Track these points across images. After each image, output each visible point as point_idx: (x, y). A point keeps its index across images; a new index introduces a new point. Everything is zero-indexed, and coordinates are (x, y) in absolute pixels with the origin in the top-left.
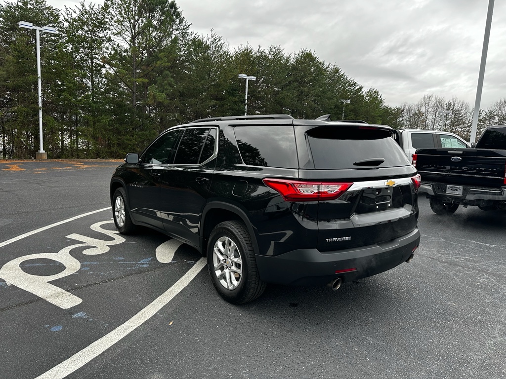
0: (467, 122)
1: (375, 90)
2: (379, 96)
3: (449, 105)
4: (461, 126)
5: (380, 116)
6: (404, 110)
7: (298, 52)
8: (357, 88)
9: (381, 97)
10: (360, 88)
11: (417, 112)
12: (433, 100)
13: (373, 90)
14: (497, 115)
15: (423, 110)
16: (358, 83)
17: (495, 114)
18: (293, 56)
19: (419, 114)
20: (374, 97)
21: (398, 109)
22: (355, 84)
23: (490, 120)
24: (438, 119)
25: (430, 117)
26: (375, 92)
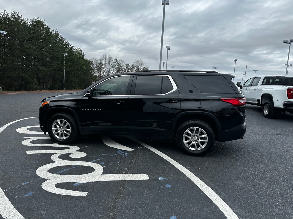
0: (123, 70)
1: (80, 49)
2: (83, 53)
3: (116, 61)
4: (121, 71)
5: (84, 64)
6: (93, 61)
7: (32, 19)
8: (70, 46)
9: (84, 53)
10: (72, 46)
11: (100, 63)
12: (108, 57)
13: (79, 49)
14: (135, 67)
15: (103, 62)
16: (71, 44)
17: (135, 66)
18: (29, 21)
19: (100, 64)
20: (80, 53)
21: (89, 61)
22: (69, 44)
23: (133, 69)
24: (111, 67)
25: (107, 66)
26: (80, 50)
